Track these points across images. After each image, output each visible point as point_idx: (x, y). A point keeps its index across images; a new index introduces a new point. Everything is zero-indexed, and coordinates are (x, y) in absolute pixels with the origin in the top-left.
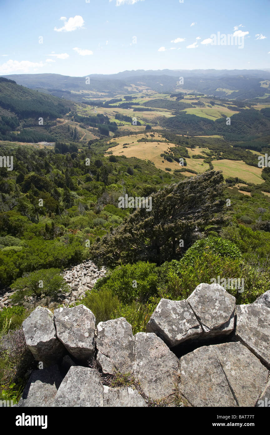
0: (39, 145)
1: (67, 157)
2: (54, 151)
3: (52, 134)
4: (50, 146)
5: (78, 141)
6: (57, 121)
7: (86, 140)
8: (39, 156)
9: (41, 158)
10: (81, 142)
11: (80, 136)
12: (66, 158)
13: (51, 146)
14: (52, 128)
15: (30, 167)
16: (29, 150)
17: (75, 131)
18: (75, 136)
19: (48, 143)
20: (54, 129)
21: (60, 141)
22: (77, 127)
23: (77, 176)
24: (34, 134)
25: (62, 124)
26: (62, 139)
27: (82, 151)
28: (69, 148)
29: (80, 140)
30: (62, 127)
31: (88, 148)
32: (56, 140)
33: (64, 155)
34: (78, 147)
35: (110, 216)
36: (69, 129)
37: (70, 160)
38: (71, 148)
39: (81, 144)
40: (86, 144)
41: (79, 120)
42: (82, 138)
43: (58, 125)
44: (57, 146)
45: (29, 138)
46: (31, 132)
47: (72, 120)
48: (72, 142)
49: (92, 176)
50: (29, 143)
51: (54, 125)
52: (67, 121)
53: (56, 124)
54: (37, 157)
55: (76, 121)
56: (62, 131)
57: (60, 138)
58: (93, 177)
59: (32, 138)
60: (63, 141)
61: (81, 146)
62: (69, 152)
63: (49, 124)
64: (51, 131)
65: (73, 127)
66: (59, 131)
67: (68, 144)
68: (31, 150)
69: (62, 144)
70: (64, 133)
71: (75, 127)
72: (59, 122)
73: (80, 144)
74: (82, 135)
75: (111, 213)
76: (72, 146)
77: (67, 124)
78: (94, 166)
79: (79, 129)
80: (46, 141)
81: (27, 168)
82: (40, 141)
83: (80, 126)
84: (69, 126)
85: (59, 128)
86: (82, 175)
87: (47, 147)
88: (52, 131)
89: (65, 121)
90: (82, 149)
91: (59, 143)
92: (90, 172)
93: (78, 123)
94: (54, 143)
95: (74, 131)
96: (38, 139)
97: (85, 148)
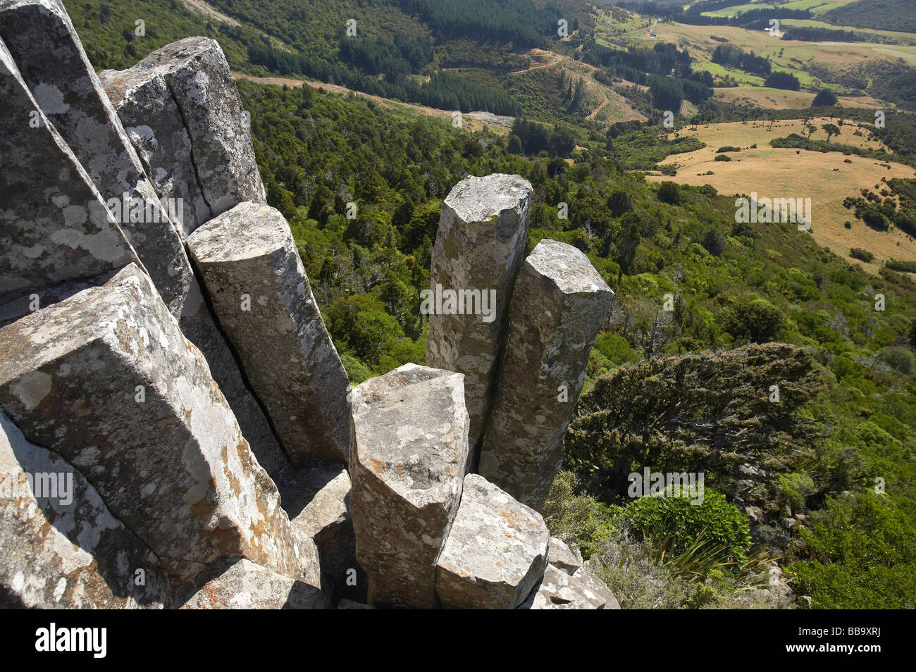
0: (469, 119)
1: (537, 167)
2: (506, 144)
3: (513, 91)
4: (498, 126)
5: (579, 121)
6: (532, 57)
7: (604, 118)
8: (464, 156)
9: (465, 161)
10: (589, 126)
11: (590, 107)
12: (532, 173)
13: (502, 126)
14: (515, 74)
15: (432, 185)
16: (443, 132)
17: (577, 90)
18: (574, 103)
19: (495, 118)
20: (519, 79)
21: (528, 114)
22: (584, 77)
23: (550, 229)
24: (465, 87)
25: (544, 66)
26: (536, 109)
27: (584, 154)
28: (549, 138)
29: (587, 118)
30: (543, 73)
31: (604, 145)
32: (520, 113)
33: (531, 160)
34: (575, 140)
35: (605, 369)
36: (561, 81)
37: (542, 180)
38: (556, 140)
39: (587, 130)
40: (602, 134)
41: (595, 59)
42: (594, 113)
43: (535, 67)
44: (518, 129)
45: (448, 99)
46: (459, 80)
47: (576, 58)
48: (562, 123)
49: (590, 236)
50: (446, 112)
51: (520, 68)
52: (560, 58)
53: (527, 66)
54: (457, 155)
55: (587, 59)
56: (541, 86)
57: (530, 107)
58: (592, 241)
59: (457, 100)
60: (538, 116)
61: (587, 137)
62: (547, 149)
63: (510, 62)
64: (510, 84)
65: (575, 76)
66: (532, 84)
67: (548, 126)
68: (449, 131)
69: (533, 125)
70: (545, 92)
71: (581, 79)
72: (539, 59)
73: (584, 133)
74: (596, 105)
75: (609, 358)
76: (558, 135)
77: (559, 66)
78: (602, 209)
79: (590, 84)
80: (490, 112)
81: (427, 187)
82: (476, 109)
83: (597, 77)
84: (563, 73)
85: (533, 78)
86: (565, 230)
87: (491, 129)
88: (513, 83)
89: (555, 59)
90: (587, 146)
91: (525, 122)
92: (588, 226)
93: (590, 66)
94: (512, 119)
95: (573, 90)
96: (471, 102)
97: (594, 145)
